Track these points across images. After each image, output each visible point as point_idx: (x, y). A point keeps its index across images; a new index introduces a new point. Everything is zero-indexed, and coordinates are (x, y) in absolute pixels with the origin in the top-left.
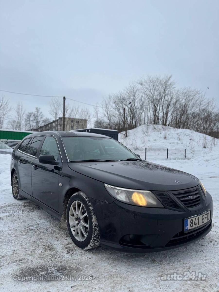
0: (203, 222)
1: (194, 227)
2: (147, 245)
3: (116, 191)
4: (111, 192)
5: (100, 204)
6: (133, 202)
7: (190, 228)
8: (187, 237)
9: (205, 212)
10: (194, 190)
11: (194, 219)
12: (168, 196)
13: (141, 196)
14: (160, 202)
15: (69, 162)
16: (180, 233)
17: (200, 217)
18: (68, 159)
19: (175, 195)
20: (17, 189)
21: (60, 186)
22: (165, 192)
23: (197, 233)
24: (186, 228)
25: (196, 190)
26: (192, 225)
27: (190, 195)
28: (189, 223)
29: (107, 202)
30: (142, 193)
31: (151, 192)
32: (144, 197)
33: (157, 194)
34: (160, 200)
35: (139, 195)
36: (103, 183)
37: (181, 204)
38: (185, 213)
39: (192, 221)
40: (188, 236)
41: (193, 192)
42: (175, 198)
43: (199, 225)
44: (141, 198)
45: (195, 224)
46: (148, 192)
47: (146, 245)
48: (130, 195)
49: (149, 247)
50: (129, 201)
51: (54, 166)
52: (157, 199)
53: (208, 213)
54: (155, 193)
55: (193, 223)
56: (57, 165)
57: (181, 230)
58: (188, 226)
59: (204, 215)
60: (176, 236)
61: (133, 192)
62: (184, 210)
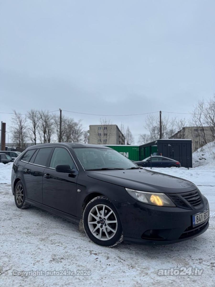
0: (205, 219)
1: (199, 222)
2: (165, 238)
3: (137, 194)
4: (132, 195)
5: (123, 205)
6: (152, 203)
7: (196, 223)
8: (193, 231)
9: (206, 210)
10: (195, 193)
11: (199, 216)
12: (179, 198)
13: (158, 197)
14: (173, 202)
15: (85, 170)
16: (189, 228)
17: (203, 214)
18: (83, 168)
19: (183, 196)
20: (21, 198)
21: (78, 192)
22: (175, 194)
23: (200, 228)
24: (193, 223)
25: (196, 193)
26: (197, 221)
27: (193, 197)
28: (196, 219)
29: (129, 203)
30: (159, 196)
31: (165, 194)
32: (160, 199)
33: (169, 196)
34: (173, 201)
35: (156, 197)
36: (124, 188)
37: (189, 204)
38: (192, 211)
39: (197, 218)
40: (195, 230)
41: (194, 194)
42: (183, 199)
43: (202, 221)
44: (158, 200)
45: (200, 220)
46: (163, 194)
47: (163, 238)
48: (149, 197)
49: (166, 240)
50: (148, 202)
51: (69, 174)
52: (170, 200)
53: (208, 211)
54: (168, 195)
55: (199, 219)
56: (73, 173)
57: (190, 225)
58: (195, 221)
59: (205, 212)
60: (186, 230)
61: (151, 195)
62: (192, 209)
